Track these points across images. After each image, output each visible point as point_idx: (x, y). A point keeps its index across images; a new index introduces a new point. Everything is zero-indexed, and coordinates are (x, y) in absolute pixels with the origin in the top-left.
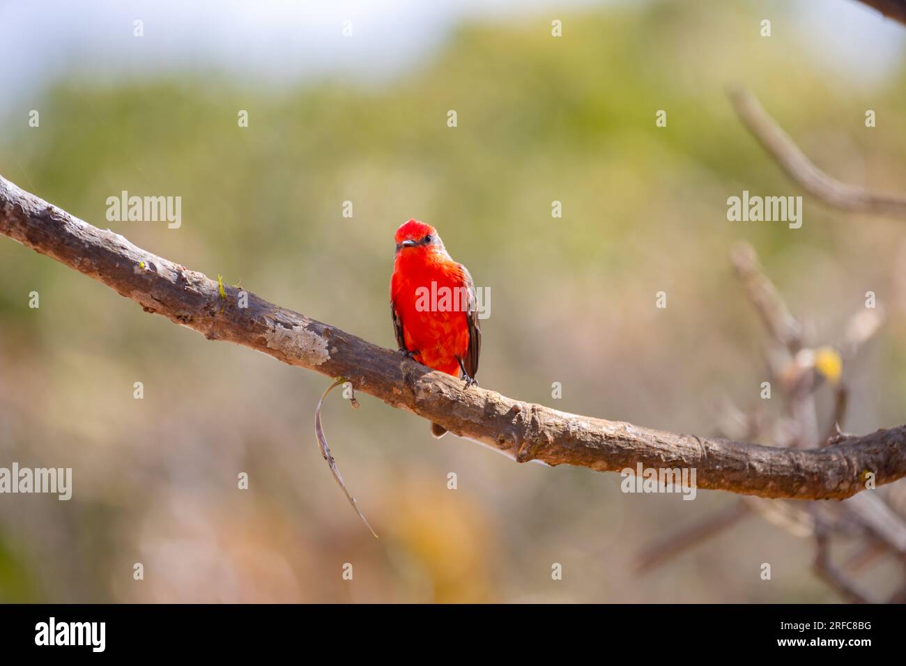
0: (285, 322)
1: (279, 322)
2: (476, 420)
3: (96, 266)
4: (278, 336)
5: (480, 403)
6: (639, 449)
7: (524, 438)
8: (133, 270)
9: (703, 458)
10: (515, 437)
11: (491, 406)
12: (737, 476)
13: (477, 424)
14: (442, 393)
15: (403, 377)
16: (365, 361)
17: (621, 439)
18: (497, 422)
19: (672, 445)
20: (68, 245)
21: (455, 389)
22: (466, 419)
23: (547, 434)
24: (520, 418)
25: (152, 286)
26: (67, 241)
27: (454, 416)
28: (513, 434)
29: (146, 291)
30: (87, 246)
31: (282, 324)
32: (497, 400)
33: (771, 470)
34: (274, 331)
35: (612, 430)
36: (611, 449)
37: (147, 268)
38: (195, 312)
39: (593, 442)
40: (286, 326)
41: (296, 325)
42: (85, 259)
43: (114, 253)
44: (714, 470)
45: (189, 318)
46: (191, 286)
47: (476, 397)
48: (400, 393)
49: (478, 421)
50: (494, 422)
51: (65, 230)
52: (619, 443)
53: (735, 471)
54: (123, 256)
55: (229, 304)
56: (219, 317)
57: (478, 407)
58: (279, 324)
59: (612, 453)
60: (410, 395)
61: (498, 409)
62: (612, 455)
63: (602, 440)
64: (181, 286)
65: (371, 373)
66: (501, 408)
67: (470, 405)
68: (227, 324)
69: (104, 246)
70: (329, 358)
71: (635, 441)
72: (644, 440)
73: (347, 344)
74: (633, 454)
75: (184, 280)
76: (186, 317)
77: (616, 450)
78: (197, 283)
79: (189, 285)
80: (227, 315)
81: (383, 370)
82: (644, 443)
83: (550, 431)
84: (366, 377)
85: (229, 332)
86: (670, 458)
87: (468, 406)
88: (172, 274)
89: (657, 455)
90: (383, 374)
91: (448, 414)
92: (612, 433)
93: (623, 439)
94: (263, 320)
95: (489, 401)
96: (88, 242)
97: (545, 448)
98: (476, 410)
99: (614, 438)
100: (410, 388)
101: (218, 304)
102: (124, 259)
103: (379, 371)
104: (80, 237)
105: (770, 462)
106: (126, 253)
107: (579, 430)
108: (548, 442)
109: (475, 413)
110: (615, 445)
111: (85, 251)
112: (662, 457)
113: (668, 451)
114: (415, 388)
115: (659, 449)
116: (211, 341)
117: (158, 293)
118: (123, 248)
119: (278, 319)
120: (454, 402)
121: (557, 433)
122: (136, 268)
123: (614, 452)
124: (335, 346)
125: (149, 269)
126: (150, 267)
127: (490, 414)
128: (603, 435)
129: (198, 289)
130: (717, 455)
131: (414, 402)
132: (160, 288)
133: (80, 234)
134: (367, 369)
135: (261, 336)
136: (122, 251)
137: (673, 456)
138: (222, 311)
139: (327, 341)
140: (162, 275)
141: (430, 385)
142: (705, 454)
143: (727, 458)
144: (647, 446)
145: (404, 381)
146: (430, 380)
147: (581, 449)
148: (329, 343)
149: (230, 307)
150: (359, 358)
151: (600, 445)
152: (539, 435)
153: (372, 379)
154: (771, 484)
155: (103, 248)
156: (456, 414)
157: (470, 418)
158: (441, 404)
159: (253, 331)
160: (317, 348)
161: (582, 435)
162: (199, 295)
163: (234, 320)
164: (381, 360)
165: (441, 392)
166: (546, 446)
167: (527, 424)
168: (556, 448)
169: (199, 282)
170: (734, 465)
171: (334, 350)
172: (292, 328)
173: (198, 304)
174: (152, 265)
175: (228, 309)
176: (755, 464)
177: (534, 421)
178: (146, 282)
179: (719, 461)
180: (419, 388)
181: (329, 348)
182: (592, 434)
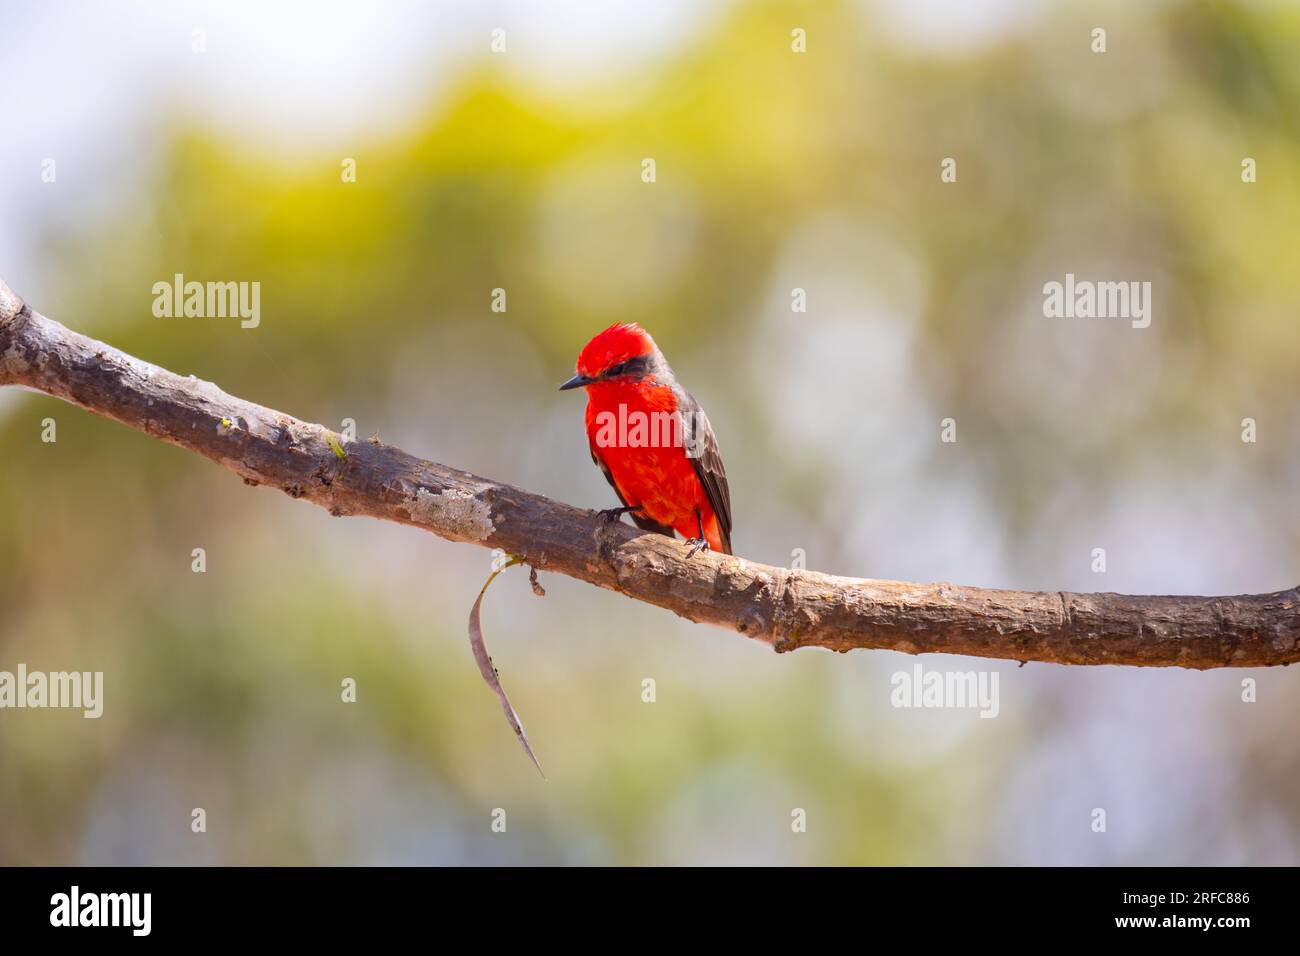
0: (431, 485)
1: (422, 486)
2: (704, 600)
3: (167, 429)
4: (422, 505)
5: (709, 577)
6: (960, 619)
7: (774, 619)
8: (216, 430)
9: (1066, 623)
10: (760, 620)
11: (723, 579)
12: (1126, 644)
13: (707, 606)
14: (653, 567)
15: (598, 548)
16: (543, 531)
17: (928, 608)
18: (733, 601)
19: (1016, 611)
20: (125, 403)
21: (673, 559)
22: (691, 600)
23: (809, 612)
24: (766, 593)
25: (243, 451)
26: (123, 398)
27: (674, 597)
28: (757, 616)
29: (236, 458)
30: (151, 403)
31: (427, 487)
32: (734, 570)
33: (1181, 632)
34: (415, 499)
35: (917, 597)
36: (915, 624)
37: (235, 425)
38: (305, 482)
39: (884, 617)
40: (433, 490)
41: (447, 488)
42: (151, 421)
43: (188, 410)
44: (1085, 640)
45: (299, 490)
46: (298, 445)
47: (703, 568)
48: (597, 571)
49: (708, 601)
50: (730, 601)
51: (120, 383)
52: (927, 615)
53: (1120, 637)
54: (202, 412)
55: (350, 467)
56: (338, 485)
57: (706, 582)
58: (422, 489)
59: (915, 629)
60: (611, 573)
61: (734, 582)
62: (917, 632)
63: (899, 613)
64: (284, 447)
65: (553, 546)
66: (739, 580)
67: (694, 580)
68: (350, 493)
69: (175, 401)
70: (494, 530)
71: (953, 610)
72: (969, 607)
73: (519, 510)
74: (951, 628)
75: (288, 438)
76: (296, 489)
77: (922, 624)
78: (306, 442)
79: (295, 445)
80: (348, 482)
81: (569, 541)
82: (969, 612)
83: (812, 607)
84: (547, 553)
85: (358, 505)
86: (1011, 629)
87: (691, 581)
88: (272, 431)
89: (989, 626)
90: (569, 547)
91: (664, 594)
92: (915, 601)
93: (934, 609)
94: (398, 486)
95: (723, 572)
96: (152, 397)
97: (808, 632)
98: (702, 587)
99: (919, 608)
100: (608, 562)
101: (335, 469)
102: (203, 417)
103: (564, 543)
104: (141, 392)
105: (1179, 620)
106: (207, 409)
107: (860, 602)
108: (809, 623)
109: (702, 590)
110: (921, 618)
111: (148, 409)
112: (999, 629)
113: (1009, 619)
114: (615, 563)
115: (994, 617)
116: (337, 518)
117: (252, 459)
118: (202, 401)
119: (422, 482)
120: (670, 578)
121: (825, 609)
122: (219, 427)
123: (920, 628)
124: (501, 512)
125: (238, 427)
126: (239, 424)
127: (722, 591)
128: (901, 605)
129: (307, 450)
130: (1088, 618)
131: (618, 582)
132: (253, 452)
133: (142, 388)
134: (547, 541)
135: (398, 506)
136: (200, 405)
137: (1017, 625)
138: (341, 477)
139: (489, 507)
140: (256, 434)
141: (635, 557)
142: (1069, 618)
143: (1106, 621)
144: (974, 615)
145: (598, 553)
146: (635, 550)
147: (867, 628)
148: (492, 509)
149: (353, 470)
150: (534, 527)
151: (896, 620)
152: (796, 614)
153: (556, 555)
154: (1184, 650)
155: (172, 404)
156: (676, 594)
157: (695, 598)
158: (652, 583)
159: (386, 501)
160: (476, 518)
161: (866, 609)
162: (307, 458)
163: (359, 488)
164: (567, 527)
165: (650, 565)
166: (810, 629)
167: (777, 601)
168: (828, 629)
169: (309, 440)
170: (1117, 630)
171: (500, 518)
172: (441, 493)
173: (307, 471)
174: (242, 422)
175: (349, 473)
176: (1154, 626)
177: (787, 596)
178: (235, 444)
179: (1093, 626)
180: (619, 562)
181: (492, 516)
182: (882, 605)
